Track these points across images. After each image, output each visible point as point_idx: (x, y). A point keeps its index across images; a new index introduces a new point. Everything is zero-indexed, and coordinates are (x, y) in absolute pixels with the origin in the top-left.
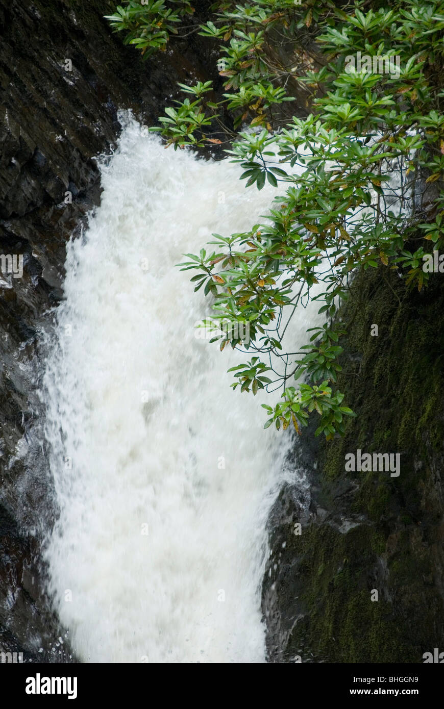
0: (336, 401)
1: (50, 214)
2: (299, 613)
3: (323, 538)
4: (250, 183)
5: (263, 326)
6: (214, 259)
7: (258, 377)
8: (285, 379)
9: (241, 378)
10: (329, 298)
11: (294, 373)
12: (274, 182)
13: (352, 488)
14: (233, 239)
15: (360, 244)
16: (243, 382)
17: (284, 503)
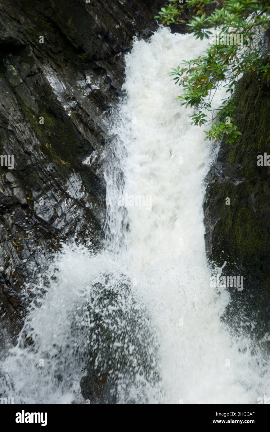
0: (234, 129)
1: (114, 59)
2: (218, 218)
3: (228, 188)
4: (198, 38)
5: (204, 98)
6: (183, 71)
7: (202, 120)
8: (212, 120)
9: (194, 120)
10: (231, 86)
11: (216, 118)
12: (207, 37)
13: (240, 167)
14: (191, 62)
15: (243, 62)
16: (195, 122)
17: (212, 175)
